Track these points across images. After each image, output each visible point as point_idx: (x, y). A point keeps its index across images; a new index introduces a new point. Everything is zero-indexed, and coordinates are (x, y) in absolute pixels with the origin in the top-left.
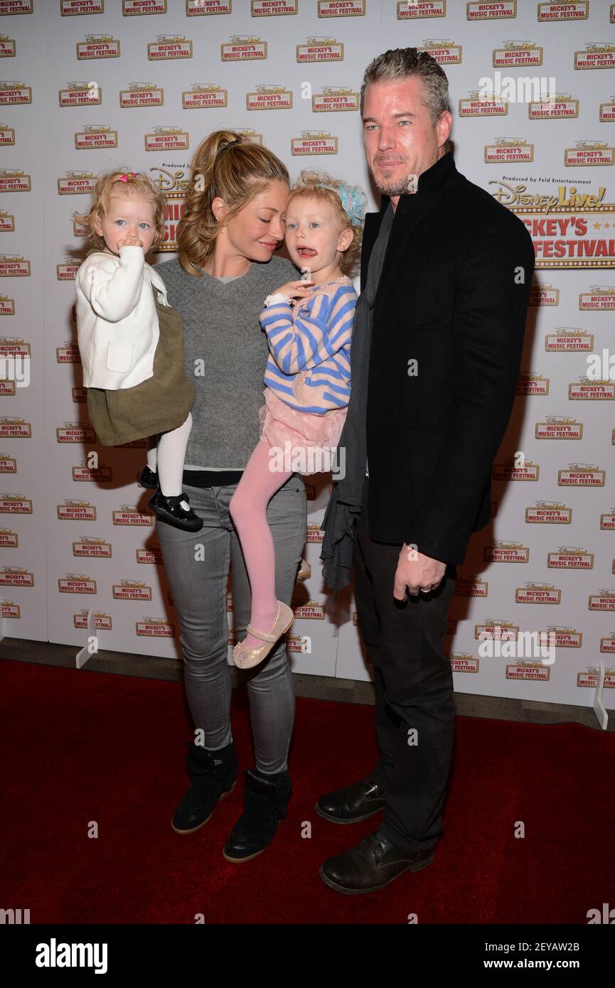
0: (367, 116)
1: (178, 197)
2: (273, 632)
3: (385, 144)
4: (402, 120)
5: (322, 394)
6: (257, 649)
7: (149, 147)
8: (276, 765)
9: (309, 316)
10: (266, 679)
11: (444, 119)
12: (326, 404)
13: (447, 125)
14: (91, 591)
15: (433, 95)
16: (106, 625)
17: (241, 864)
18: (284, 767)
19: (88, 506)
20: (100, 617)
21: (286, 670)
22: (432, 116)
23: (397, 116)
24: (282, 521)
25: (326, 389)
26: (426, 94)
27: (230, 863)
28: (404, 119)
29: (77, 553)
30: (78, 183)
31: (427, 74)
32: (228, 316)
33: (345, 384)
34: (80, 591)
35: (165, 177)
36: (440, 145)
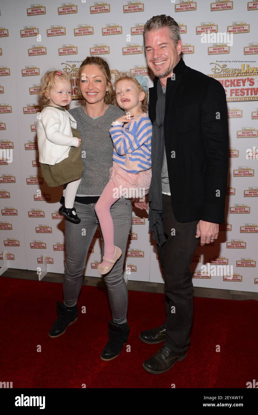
0: (146, 46)
1: (74, 76)
2: (114, 259)
3: (156, 56)
4: (162, 46)
5: (137, 164)
6: (107, 266)
7: (60, 54)
8: (122, 320)
9: (128, 130)
10: (115, 286)
11: (179, 43)
12: (139, 169)
13: (180, 46)
14: (44, 248)
15: (174, 34)
16: (51, 262)
17: (108, 361)
18: (125, 321)
19: (41, 211)
20: (48, 258)
21: (123, 282)
22: (174, 43)
23: (160, 45)
24: (120, 217)
25: (139, 162)
26: (171, 34)
27: (104, 361)
28: (163, 45)
29: (37, 232)
30: (30, 71)
31: (171, 25)
32: (95, 134)
33: (147, 160)
34: (39, 248)
35: (68, 67)
36: (178, 55)
